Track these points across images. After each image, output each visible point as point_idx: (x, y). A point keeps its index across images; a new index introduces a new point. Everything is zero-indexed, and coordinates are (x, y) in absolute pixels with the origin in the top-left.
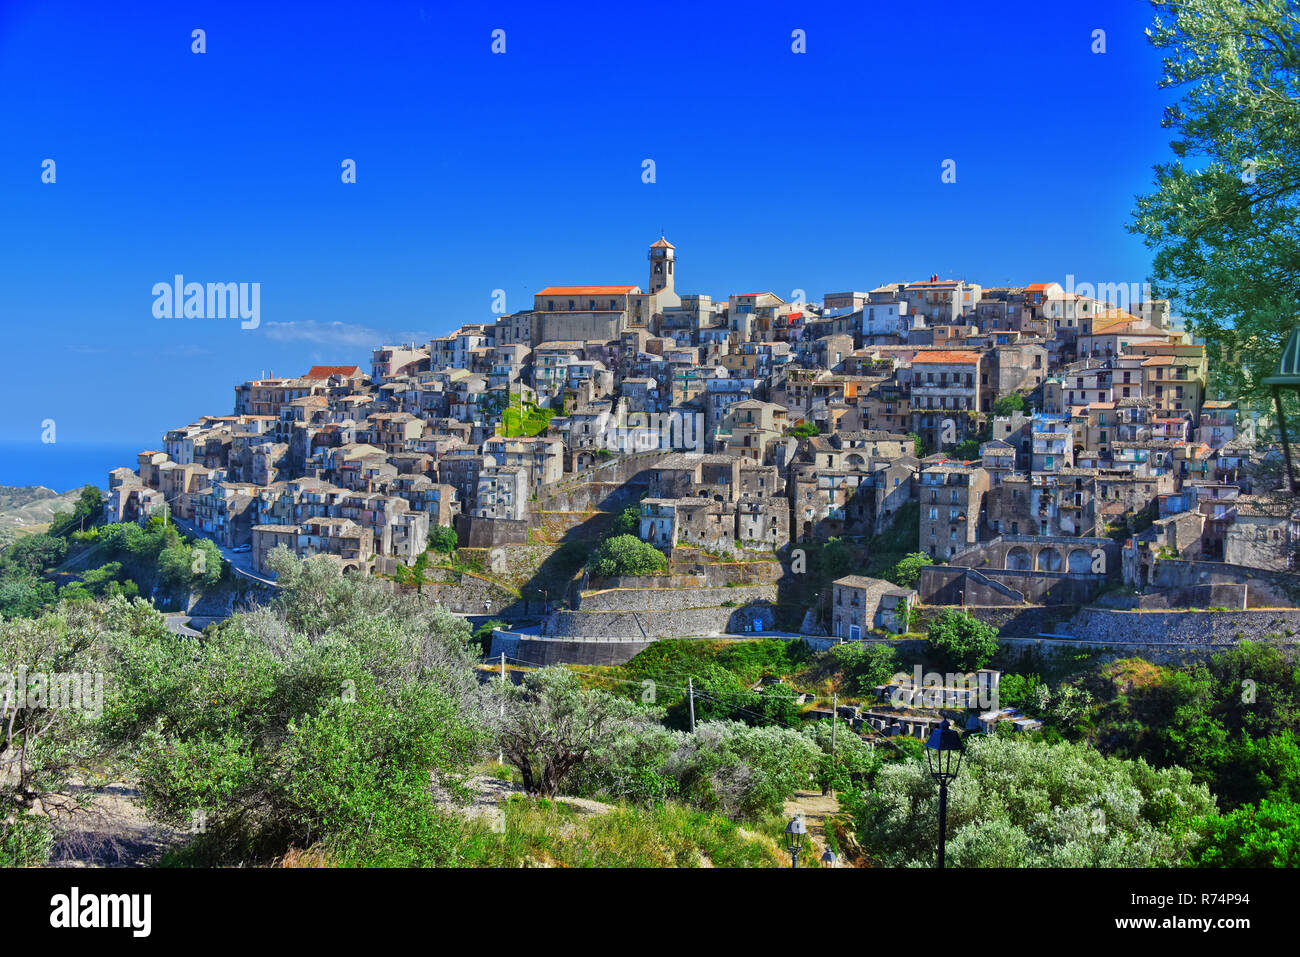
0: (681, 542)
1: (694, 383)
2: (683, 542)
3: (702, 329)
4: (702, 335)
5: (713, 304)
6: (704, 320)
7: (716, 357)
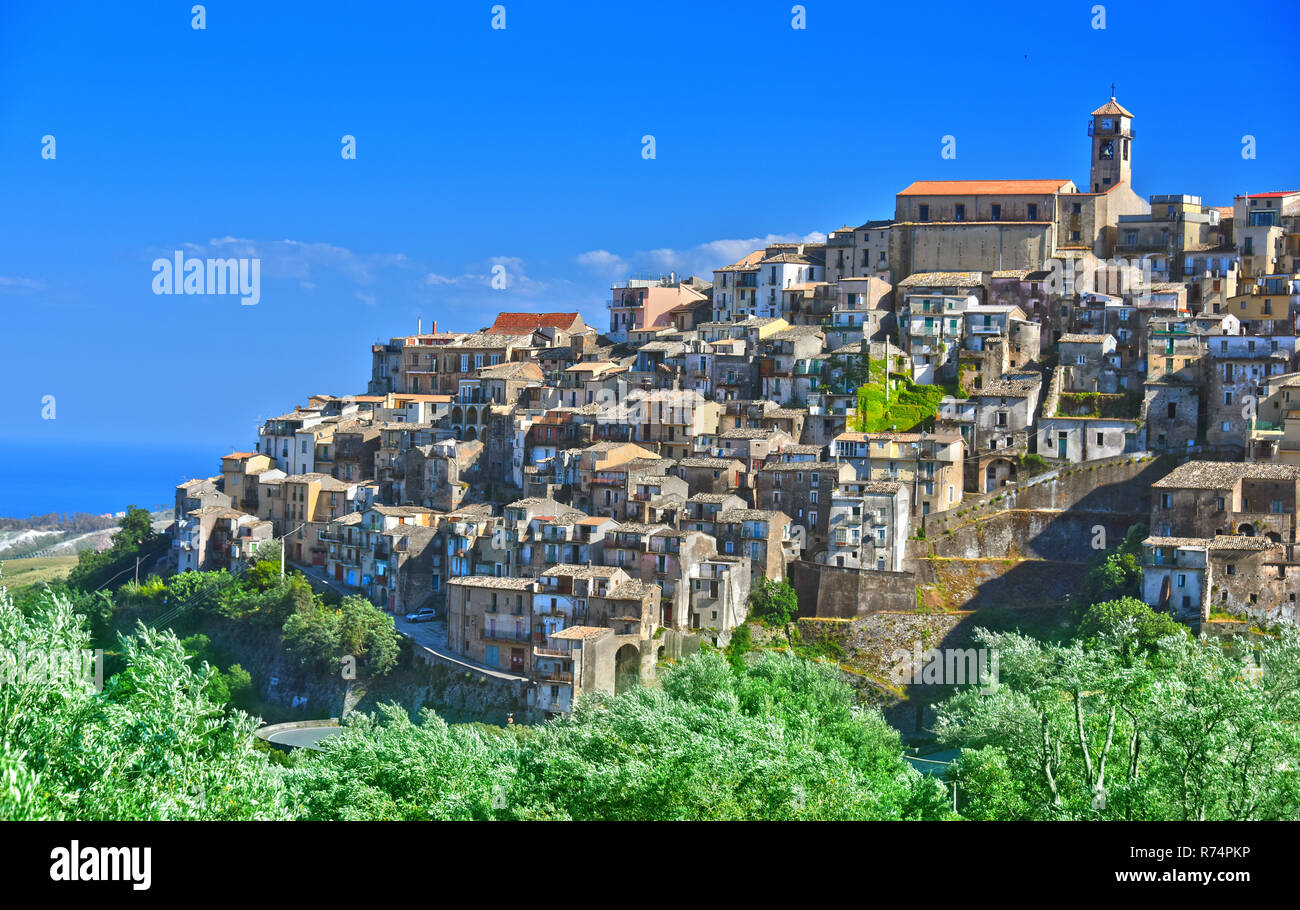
0: (1215, 611)
1: (1185, 343)
2: (1219, 611)
3: (1189, 252)
4: (1189, 262)
5: (1205, 211)
6: (1192, 239)
7: (1216, 299)
